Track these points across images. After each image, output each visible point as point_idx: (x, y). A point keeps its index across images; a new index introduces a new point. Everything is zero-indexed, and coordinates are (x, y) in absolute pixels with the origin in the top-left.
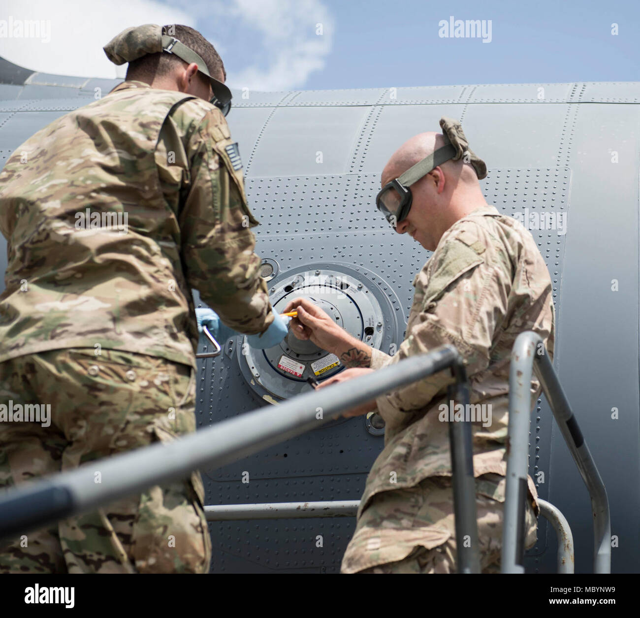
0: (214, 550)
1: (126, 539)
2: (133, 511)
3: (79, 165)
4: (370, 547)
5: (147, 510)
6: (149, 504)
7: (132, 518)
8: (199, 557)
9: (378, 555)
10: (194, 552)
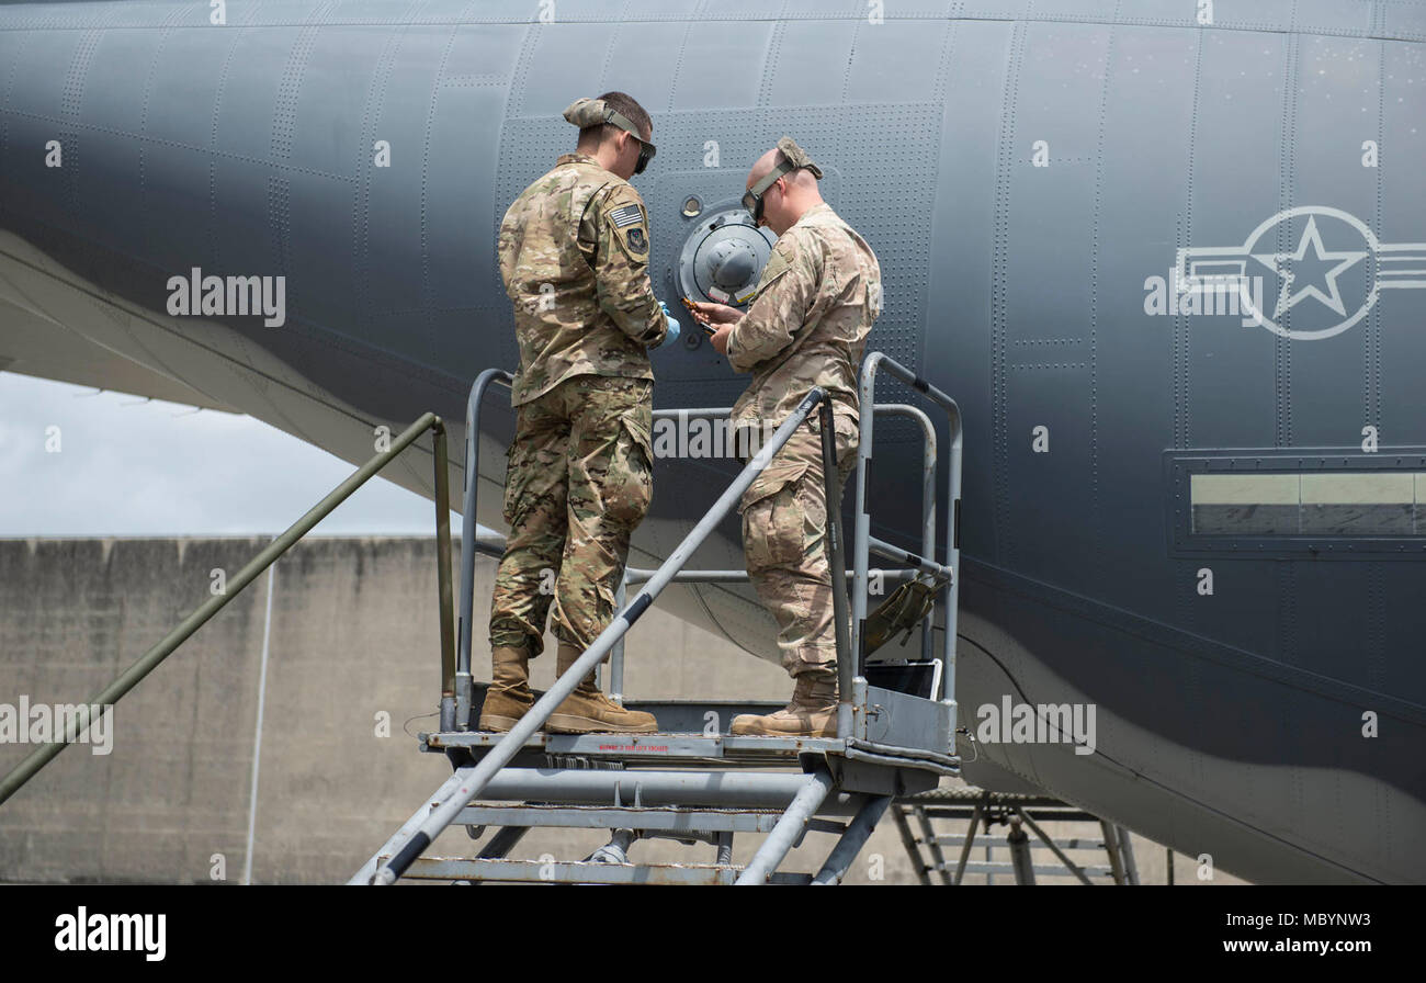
0: (654, 496)
1: (600, 484)
2: (605, 468)
3: (541, 259)
4: (758, 486)
5: (614, 469)
6: (616, 465)
7: (604, 473)
8: (644, 500)
9: (763, 491)
10: (642, 496)
